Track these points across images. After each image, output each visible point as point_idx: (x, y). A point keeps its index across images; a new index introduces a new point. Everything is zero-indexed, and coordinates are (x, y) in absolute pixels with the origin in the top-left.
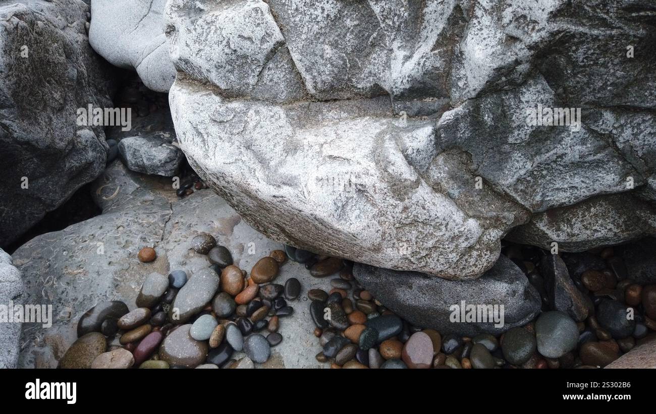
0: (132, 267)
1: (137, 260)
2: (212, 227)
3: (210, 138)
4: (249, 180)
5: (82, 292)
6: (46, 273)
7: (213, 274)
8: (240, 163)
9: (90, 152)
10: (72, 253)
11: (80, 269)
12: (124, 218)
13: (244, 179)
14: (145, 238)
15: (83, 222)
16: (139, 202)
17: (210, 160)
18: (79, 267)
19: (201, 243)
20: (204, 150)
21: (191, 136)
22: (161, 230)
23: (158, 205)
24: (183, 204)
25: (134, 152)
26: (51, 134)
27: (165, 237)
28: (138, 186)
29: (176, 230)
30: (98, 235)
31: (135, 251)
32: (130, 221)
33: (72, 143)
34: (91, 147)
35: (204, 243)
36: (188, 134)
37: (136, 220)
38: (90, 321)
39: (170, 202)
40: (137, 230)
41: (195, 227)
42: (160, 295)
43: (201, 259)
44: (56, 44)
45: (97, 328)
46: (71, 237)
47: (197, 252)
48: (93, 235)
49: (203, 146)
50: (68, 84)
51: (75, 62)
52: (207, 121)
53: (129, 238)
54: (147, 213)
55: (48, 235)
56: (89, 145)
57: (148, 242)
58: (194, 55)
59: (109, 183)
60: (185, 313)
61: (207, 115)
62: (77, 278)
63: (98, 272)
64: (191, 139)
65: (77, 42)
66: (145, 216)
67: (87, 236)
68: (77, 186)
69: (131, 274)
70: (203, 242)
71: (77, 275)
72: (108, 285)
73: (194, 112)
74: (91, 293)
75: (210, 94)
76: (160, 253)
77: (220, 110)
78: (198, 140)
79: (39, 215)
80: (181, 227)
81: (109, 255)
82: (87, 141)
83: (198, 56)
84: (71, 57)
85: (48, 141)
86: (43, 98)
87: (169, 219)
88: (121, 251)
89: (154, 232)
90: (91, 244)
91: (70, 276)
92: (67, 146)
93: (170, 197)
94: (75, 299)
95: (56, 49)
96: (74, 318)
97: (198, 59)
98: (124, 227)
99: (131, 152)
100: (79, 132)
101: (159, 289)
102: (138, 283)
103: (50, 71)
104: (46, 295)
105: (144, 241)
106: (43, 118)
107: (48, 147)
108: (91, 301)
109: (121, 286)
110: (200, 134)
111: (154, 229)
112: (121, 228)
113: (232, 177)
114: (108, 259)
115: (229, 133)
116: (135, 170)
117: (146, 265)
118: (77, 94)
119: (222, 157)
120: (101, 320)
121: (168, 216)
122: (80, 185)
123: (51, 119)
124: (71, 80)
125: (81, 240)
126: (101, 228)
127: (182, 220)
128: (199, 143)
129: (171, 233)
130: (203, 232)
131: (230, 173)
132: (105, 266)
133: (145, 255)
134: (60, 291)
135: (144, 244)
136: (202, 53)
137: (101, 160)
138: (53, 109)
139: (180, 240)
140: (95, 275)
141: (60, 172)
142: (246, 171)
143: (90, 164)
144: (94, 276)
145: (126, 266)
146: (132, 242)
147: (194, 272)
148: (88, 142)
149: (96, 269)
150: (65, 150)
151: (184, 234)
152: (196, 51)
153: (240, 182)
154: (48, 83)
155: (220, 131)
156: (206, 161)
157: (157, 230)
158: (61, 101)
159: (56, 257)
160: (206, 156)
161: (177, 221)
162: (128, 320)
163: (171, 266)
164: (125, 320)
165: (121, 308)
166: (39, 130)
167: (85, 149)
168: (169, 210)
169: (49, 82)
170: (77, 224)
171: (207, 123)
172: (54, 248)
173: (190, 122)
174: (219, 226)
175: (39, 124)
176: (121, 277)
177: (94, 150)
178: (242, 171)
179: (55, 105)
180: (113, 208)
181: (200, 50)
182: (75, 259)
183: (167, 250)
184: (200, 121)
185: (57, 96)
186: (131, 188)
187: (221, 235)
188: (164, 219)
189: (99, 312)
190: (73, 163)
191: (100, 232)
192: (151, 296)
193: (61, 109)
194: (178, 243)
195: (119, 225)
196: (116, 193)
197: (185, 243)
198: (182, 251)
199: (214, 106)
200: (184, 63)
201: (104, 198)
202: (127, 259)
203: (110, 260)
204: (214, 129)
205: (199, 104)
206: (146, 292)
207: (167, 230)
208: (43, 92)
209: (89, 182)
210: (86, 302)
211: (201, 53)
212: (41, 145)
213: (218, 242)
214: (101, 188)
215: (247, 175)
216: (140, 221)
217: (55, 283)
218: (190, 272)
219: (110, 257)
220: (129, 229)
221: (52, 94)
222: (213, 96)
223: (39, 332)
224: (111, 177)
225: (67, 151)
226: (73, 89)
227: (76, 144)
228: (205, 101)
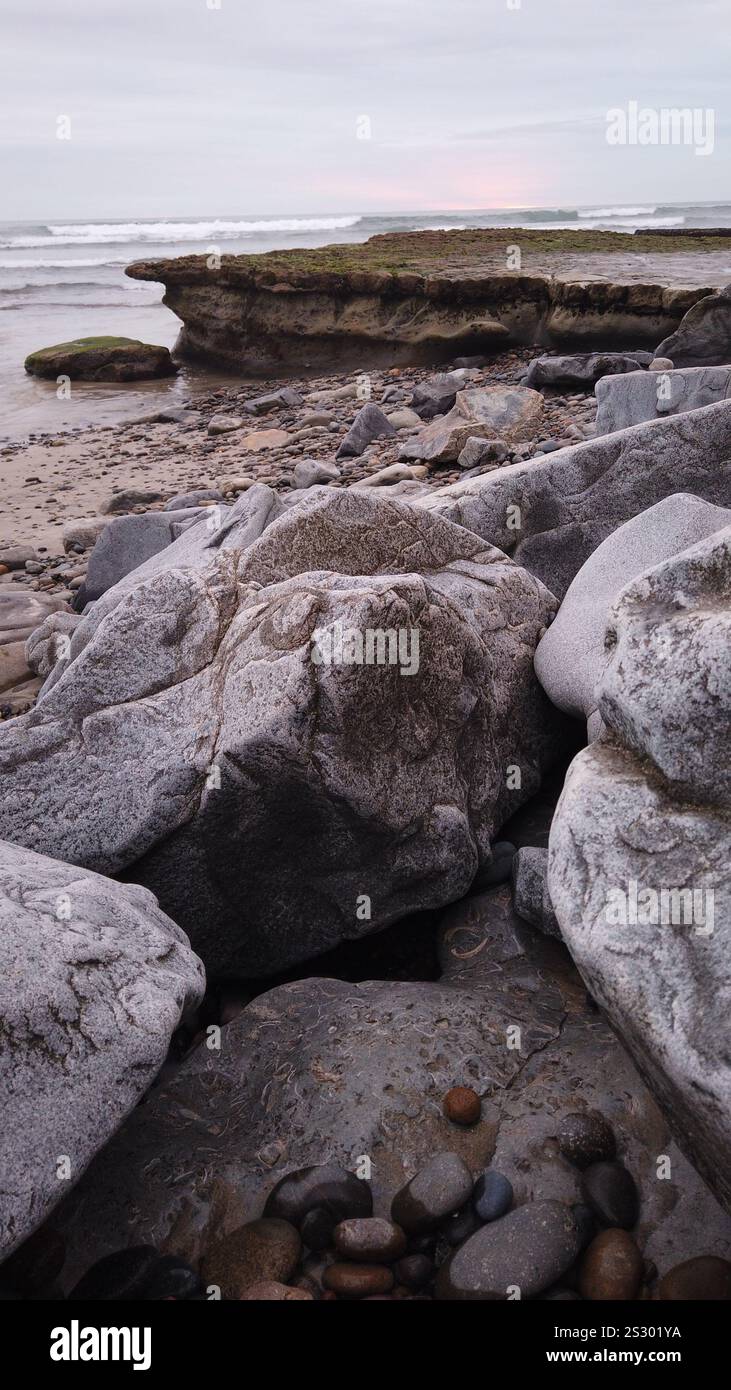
0: (423, 1117)
1: (437, 1107)
2: (623, 1110)
3: (600, 881)
4: (651, 1014)
5: (316, 1124)
6: (287, 1054)
7: (568, 1229)
8: (645, 964)
9: (445, 851)
10: (342, 1036)
11: (335, 1074)
12: (457, 1006)
13: (641, 1007)
14: (476, 1067)
15: (392, 984)
16: (507, 985)
17: (580, 929)
18: (337, 1069)
19: (577, 1134)
20: (579, 901)
21: (564, 862)
22: (518, 1063)
23: (538, 1007)
24: (589, 1026)
25: (532, 879)
26: (386, 797)
27: (518, 1084)
28: (520, 950)
29: (544, 1078)
30: (398, 1020)
31: (444, 1085)
32: (467, 1015)
33: (419, 823)
34: (449, 841)
35: (585, 1137)
36: (559, 855)
37: (478, 1020)
38: (294, 1194)
39: (567, 1011)
40: (469, 1043)
41: (586, 1090)
42: (438, 1213)
43: (565, 1174)
44: (451, 648)
45: (296, 1217)
46: (357, 1002)
47: (563, 1152)
48: (390, 1015)
49: (579, 891)
50: (451, 718)
51: (481, 685)
52: (608, 839)
53: (446, 1053)
54: (507, 1014)
55: (329, 982)
56: (447, 837)
57: (478, 1079)
58: (627, 693)
59: (471, 926)
60: (468, 1292)
61: (613, 827)
62: (323, 1089)
63: (360, 1095)
64: (560, 868)
65: (513, 656)
66: (500, 1018)
67: (382, 1012)
68: (405, 909)
69: (415, 1132)
70: (583, 1134)
71: (326, 1084)
72: (363, 1132)
73: (588, 813)
74: (328, 1134)
75: (638, 783)
76: (491, 1115)
77: (648, 824)
78: (574, 875)
79: (331, 940)
80: (558, 1076)
81: (393, 1070)
82: (445, 828)
83: (634, 696)
84: (476, 675)
85: (376, 808)
86: (394, 731)
87: (545, 1048)
88: (418, 1072)
89: (500, 1062)
90: (378, 1032)
91: (316, 1080)
92: (407, 826)
93: (572, 999)
94: (300, 1132)
95: (448, 654)
96: (278, 1171)
97: (632, 702)
98: (449, 1024)
99: (526, 877)
100: (437, 808)
101: (441, 1198)
102: (418, 1162)
103: (426, 689)
104: (266, 1097)
105: (471, 1071)
106: (382, 766)
107: (374, 818)
108: (322, 1151)
109: (386, 1150)
110: (582, 863)
111: (503, 1055)
112: (444, 1025)
113: (614, 989)
114: (389, 1077)
115: (648, 879)
116: (523, 916)
117: (453, 1130)
118: (461, 741)
119: (605, 931)
120: (311, 1202)
121: (545, 1040)
122: (410, 907)
123: (395, 770)
124: (460, 713)
125: (368, 1016)
126: (410, 1007)
127: (567, 1062)
128: (575, 882)
129: (533, 1079)
130: (599, 1113)
131: (613, 979)
132: (377, 1092)
133: (458, 1106)
134: (288, 1099)
135: (469, 1079)
136: (644, 691)
137: (462, 873)
138: (405, 754)
139: (541, 1105)
140: (351, 1100)
141: (383, 871)
142: (652, 989)
143: (438, 874)
144: (349, 1100)
145: (413, 1109)
146: (448, 1063)
147: (536, 1197)
148: (447, 831)
149: (360, 1088)
150: (401, 832)
151: (555, 1094)
152: (632, 684)
153: (630, 1010)
154: (414, 709)
155: (629, 871)
156: (574, 929)
157: (509, 1059)
158: (425, 745)
159: (315, 1030)
160: (577, 918)
161: (557, 1059)
162: (352, 1235)
163: (496, 1157)
164: (349, 1230)
165: (358, 1199)
166: (367, 783)
167: (437, 842)
168: (553, 1026)
169: (416, 708)
170: (381, 983)
171: (606, 842)
172: (324, 1011)
173: (571, 831)
174: (641, 1113)
175: (371, 774)
176: (393, 1129)
177: (454, 849)
178: (643, 983)
179: (412, 748)
180: (460, 977)
181: (642, 685)
182: (338, 1049)
183: (505, 1116)
184: (593, 836)
185: (420, 734)
186: (507, 950)
187: (636, 1138)
188: (534, 1043)
189: (316, 1183)
190: (409, 861)
191: (404, 1014)
192: (420, 1203)
193: (421, 758)
194: (534, 1110)
195: (443, 1016)
196: (476, 950)
197: (548, 1118)
198: (532, 1131)
199: (637, 810)
200: (609, 706)
201: (454, 952)
202: (423, 1094)
203: (390, 1080)
204: (616, 862)
205: (606, 797)
206: (416, 1192)
207: (527, 1069)
208: (398, 721)
209: (429, 907)
210: (312, 1149)
211: (641, 690)
212: (363, 811)
213: (624, 1151)
214: (457, 929)
215: (652, 998)
216: (485, 1026)
217: (288, 1080)
218: (529, 1194)
219: (394, 1075)
220: (456, 1031)
221: (413, 727)
222: (645, 789)
223: (214, 1165)
224: (482, 915)
225: (405, 835)
226: (458, 730)
227: (425, 829)
228: (623, 794)
